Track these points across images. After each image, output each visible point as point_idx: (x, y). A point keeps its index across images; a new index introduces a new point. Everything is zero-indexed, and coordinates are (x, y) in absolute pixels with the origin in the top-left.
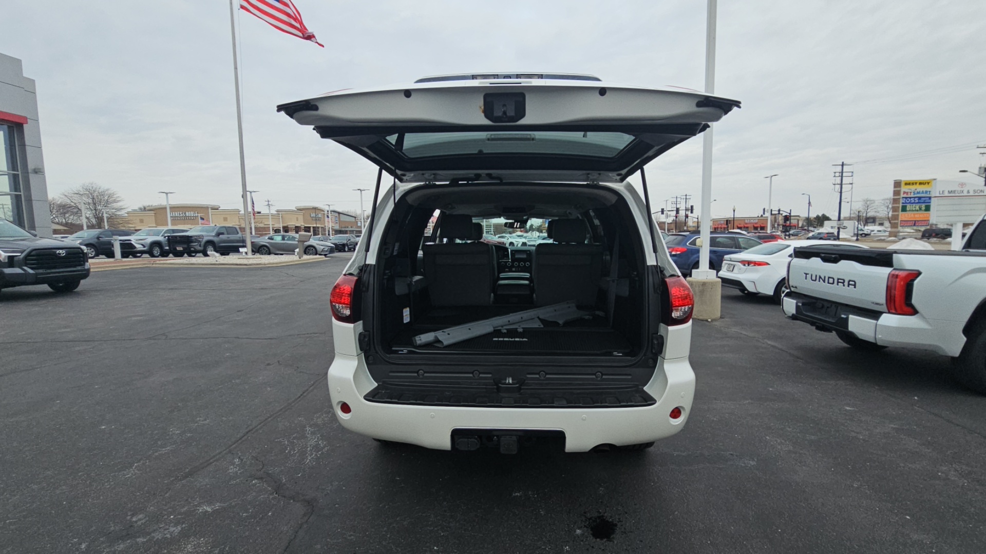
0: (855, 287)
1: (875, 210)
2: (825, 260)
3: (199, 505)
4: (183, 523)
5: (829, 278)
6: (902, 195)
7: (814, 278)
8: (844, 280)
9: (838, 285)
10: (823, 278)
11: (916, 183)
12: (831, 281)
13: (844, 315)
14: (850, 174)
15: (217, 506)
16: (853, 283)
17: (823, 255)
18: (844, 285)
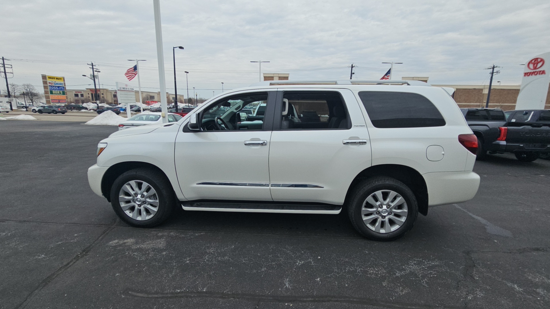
1: (19, 91)
6: (48, 85)
11: (54, 78)
14: (10, 66)
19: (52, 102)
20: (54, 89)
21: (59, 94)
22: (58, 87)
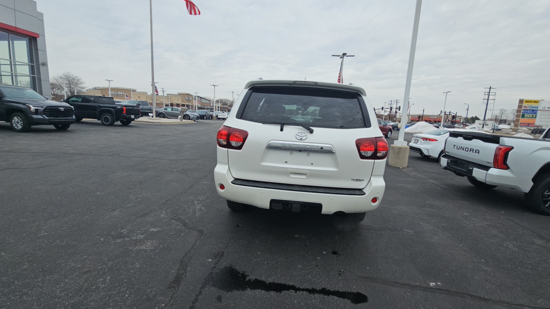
0: (478, 154)
1: (506, 116)
2: (465, 138)
3: (150, 228)
4: (144, 234)
5: (466, 148)
6: (523, 108)
7: (458, 148)
8: (473, 150)
9: (470, 152)
10: (463, 148)
11: (532, 102)
12: (467, 149)
13: (471, 168)
14: (494, 94)
15: (158, 229)
16: (478, 151)
17: (464, 136)
18: (473, 152)
19: (521, 125)
20: (527, 113)
21: (531, 118)
22: (533, 110)
